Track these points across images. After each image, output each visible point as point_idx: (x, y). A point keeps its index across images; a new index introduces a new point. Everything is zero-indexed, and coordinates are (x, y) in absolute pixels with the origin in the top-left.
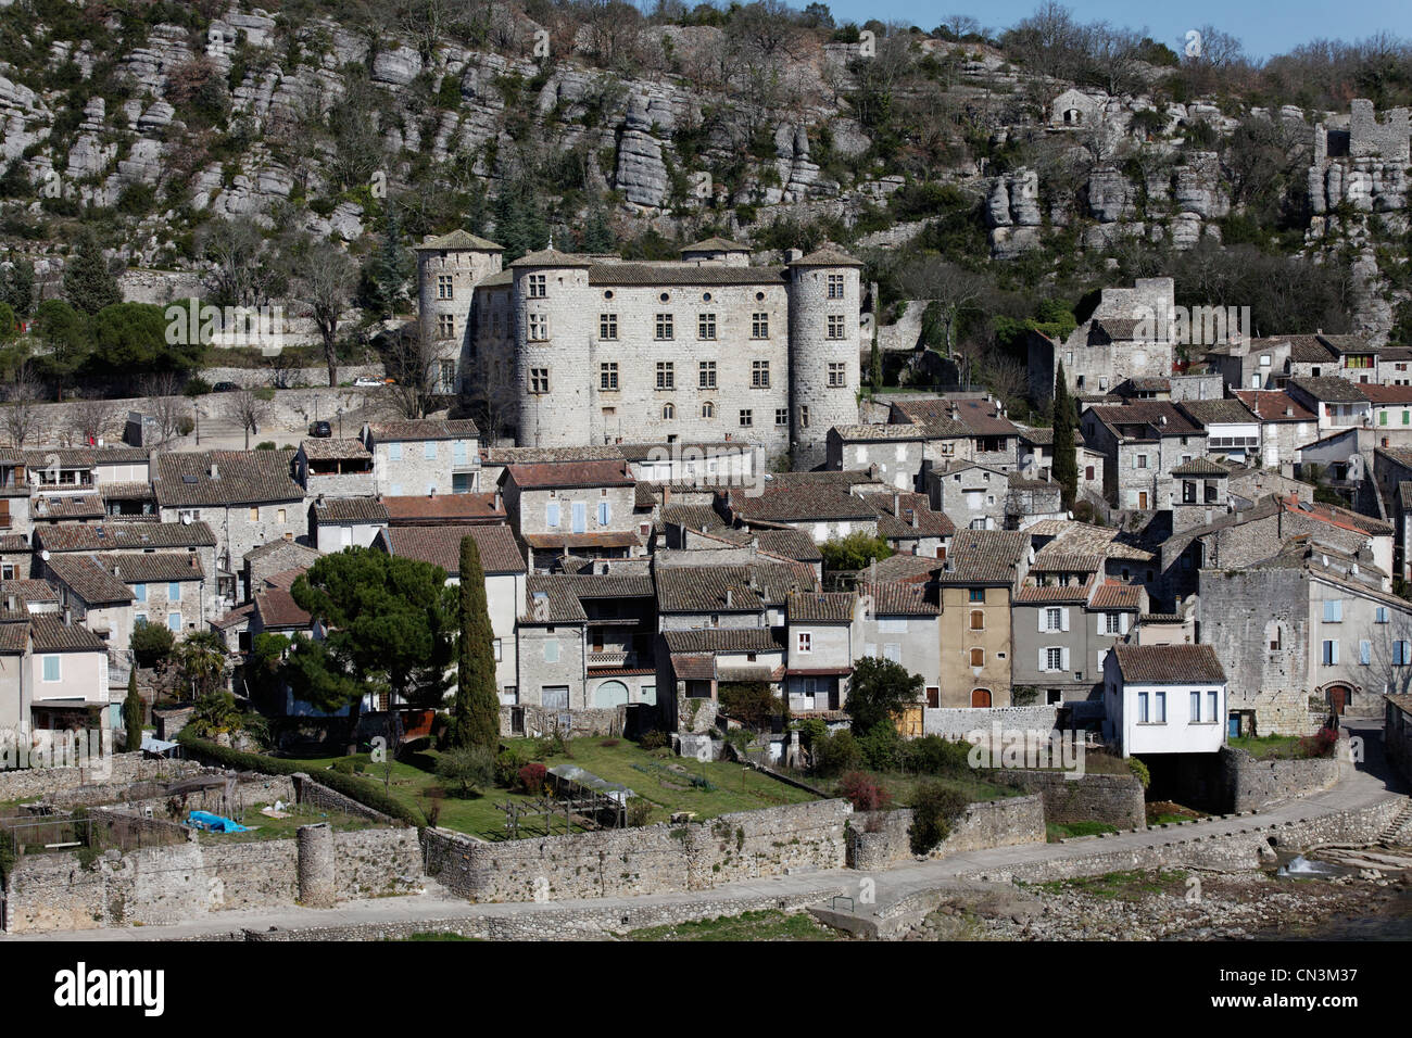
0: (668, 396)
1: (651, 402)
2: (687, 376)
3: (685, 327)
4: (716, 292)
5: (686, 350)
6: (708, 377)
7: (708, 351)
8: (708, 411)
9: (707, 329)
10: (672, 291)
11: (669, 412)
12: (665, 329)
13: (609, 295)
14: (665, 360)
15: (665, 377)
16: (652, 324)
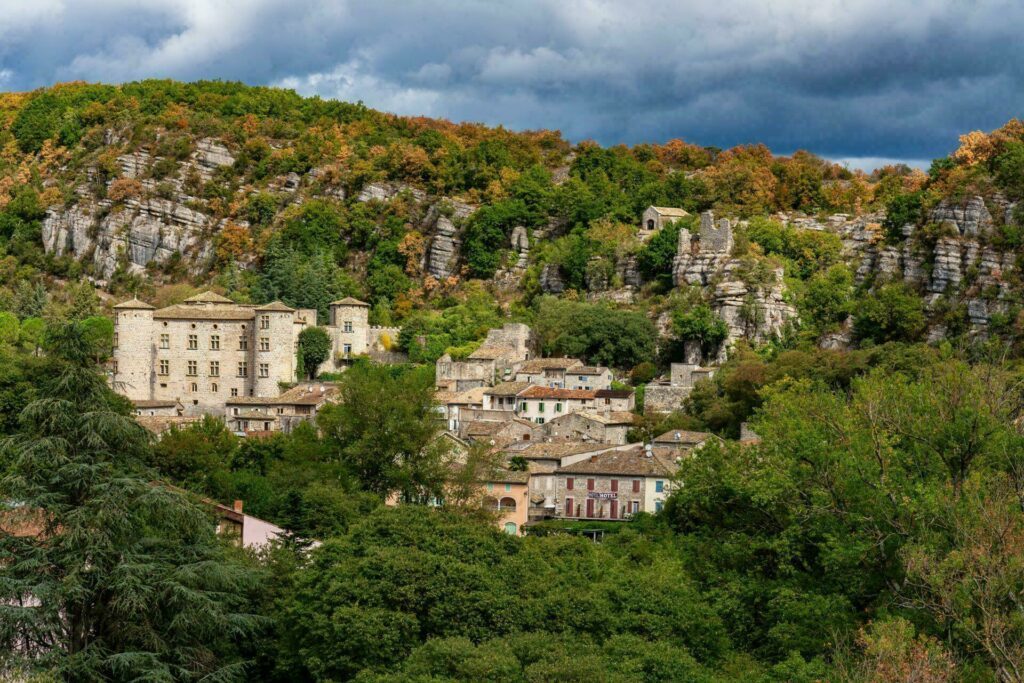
0: (194, 380)
1: (184, 382)
2: (203, 368)
3: (204, 342)
4: (220, 325)
5: (203, 356)
6: (215, 368)
7: (215, 356)
8: (215, 387)
9: (215, 343)
10: (198, 324)
11: (195, 387)
12: (193, 342)
13: (166, 324)
14: (192, 359)
15: (192, 368)
16: (187, 340)
